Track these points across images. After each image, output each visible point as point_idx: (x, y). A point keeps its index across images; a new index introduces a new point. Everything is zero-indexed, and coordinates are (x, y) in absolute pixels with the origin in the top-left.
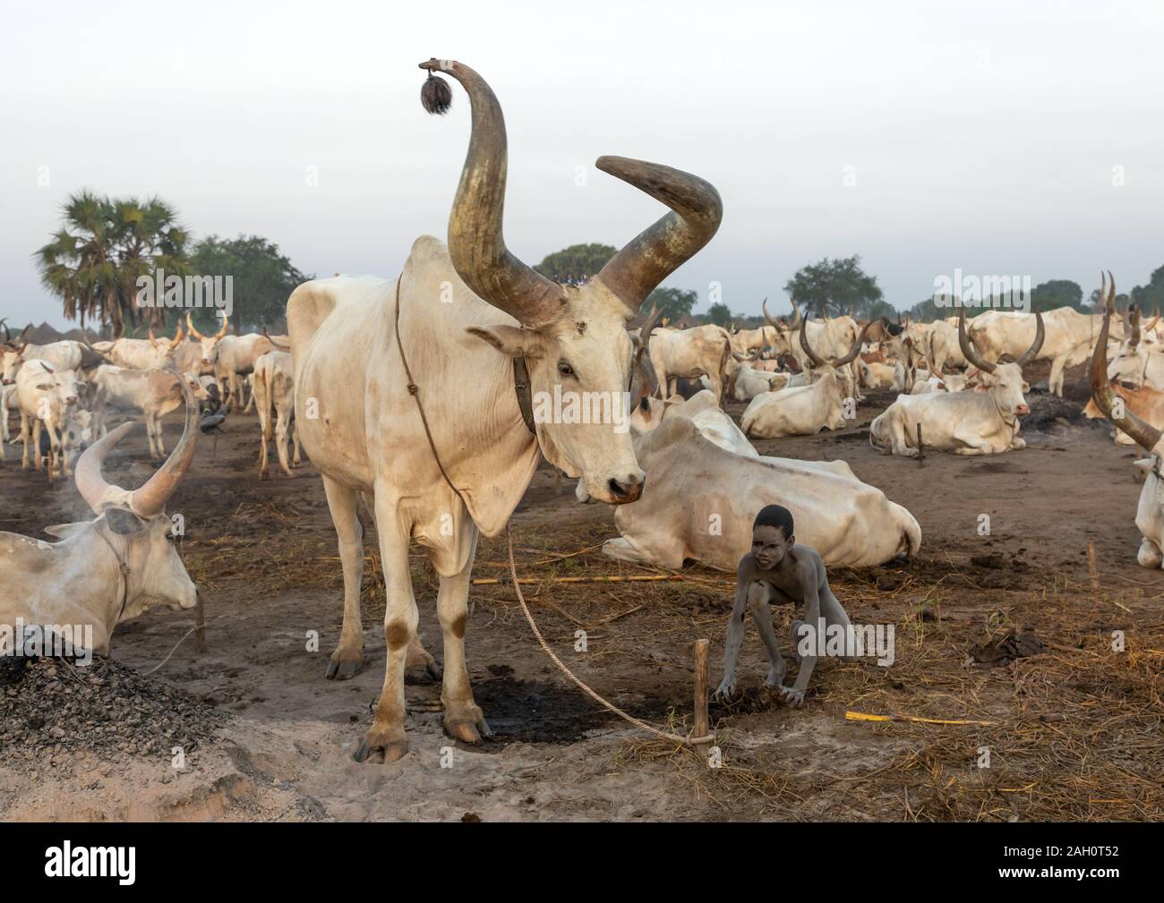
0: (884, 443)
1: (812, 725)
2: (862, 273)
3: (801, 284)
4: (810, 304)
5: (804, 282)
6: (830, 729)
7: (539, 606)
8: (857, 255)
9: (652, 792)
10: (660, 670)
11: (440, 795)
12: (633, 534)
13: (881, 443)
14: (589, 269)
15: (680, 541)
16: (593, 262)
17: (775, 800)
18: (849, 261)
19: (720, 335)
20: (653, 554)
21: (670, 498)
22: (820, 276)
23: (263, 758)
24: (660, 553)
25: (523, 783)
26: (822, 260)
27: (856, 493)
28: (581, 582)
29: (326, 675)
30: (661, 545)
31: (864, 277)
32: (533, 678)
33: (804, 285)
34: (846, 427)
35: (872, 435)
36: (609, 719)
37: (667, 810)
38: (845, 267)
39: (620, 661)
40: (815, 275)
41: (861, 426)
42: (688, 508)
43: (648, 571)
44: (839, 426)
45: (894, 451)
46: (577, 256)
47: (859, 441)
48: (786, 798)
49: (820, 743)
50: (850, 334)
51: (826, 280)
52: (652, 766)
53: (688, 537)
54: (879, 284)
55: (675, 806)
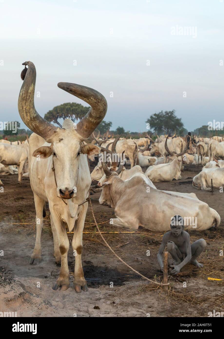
0: (198, 185)
1: (197, 281)
2: (176, 117)
3: (152, 120)
4: (156, 128)
5: (154, 120)
6: (203, 283)
7: (94, 241)
8: (174, 110)
9: (152, 301)
10: (141, 263)
11: (84, 301)
12: (121, 217)
13: (197, 185)
14: (71, 112)
15: (138, 220)
16: (73, 110)
17: (191, 304)
18: (171, 112)
19: (133, 143)
20: (128, 224)
21: (135, 205)
22: (160, 117)
23: (28, 287)
24: (131, 224)
25: (110, 297)
26: (161, 112)
27: (199, 204)
28: (105, 233)
29: (29, 263)
30: (131, 221)
31: (177, 118)
32: (100, 265)
33: (154, 121)
34: (182, 179)
35: (193, 182)
36: (130, 278)
37: (158, 306)
38: (169, 114)
39: (127, 260)
40: (158, 117)
41: (187, 179)
42: (141, 209)
43: (127, 230)
44: (179, 178)
45: (202, 189)
46: (67, 107)
47: (188, 185)
48: (195, 303)
49: (201, 287)
50: (181, 144)
51: (162, 119)
52: (150, 293)
53: (140, 219)
54: (182, 121)
55: (161, 305)
